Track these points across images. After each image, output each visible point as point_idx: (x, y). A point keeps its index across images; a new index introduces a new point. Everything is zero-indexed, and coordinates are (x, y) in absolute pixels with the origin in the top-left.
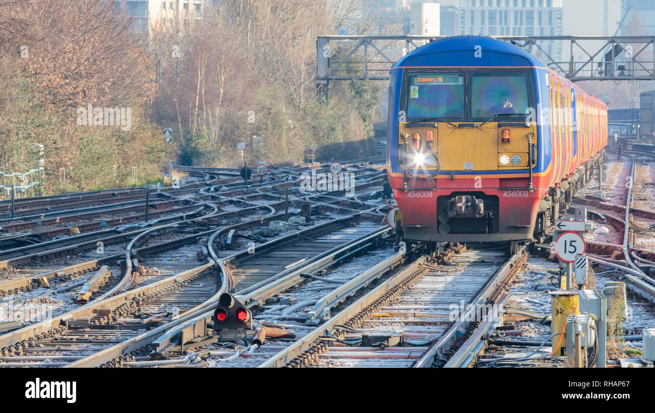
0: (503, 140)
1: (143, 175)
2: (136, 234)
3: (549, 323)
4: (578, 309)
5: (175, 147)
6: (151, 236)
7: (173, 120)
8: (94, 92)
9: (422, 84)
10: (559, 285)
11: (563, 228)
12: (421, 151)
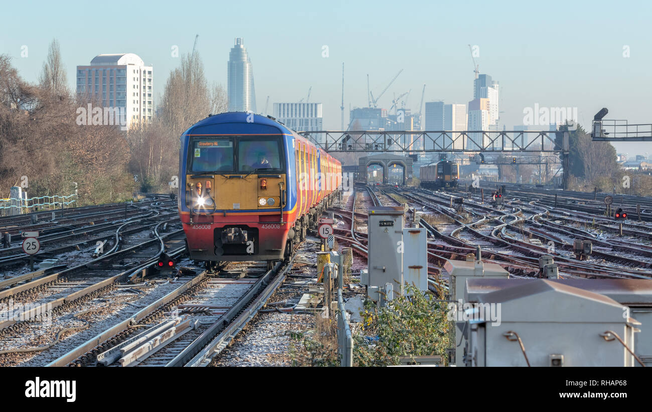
0: (262, 187)
1: (124, 197)
2: (121, 225)
3: (316, 267)
4: (329, 261)
5: (139, 185)
6: (128, 226)
7: (138, 171)
8: (101, 158)
9: (202, 147)
10: (320, 249)
11: (323, 222)
12: (202, 196)
